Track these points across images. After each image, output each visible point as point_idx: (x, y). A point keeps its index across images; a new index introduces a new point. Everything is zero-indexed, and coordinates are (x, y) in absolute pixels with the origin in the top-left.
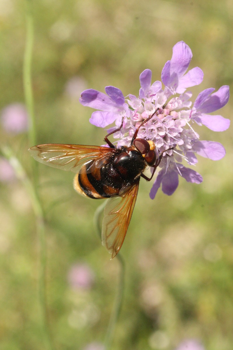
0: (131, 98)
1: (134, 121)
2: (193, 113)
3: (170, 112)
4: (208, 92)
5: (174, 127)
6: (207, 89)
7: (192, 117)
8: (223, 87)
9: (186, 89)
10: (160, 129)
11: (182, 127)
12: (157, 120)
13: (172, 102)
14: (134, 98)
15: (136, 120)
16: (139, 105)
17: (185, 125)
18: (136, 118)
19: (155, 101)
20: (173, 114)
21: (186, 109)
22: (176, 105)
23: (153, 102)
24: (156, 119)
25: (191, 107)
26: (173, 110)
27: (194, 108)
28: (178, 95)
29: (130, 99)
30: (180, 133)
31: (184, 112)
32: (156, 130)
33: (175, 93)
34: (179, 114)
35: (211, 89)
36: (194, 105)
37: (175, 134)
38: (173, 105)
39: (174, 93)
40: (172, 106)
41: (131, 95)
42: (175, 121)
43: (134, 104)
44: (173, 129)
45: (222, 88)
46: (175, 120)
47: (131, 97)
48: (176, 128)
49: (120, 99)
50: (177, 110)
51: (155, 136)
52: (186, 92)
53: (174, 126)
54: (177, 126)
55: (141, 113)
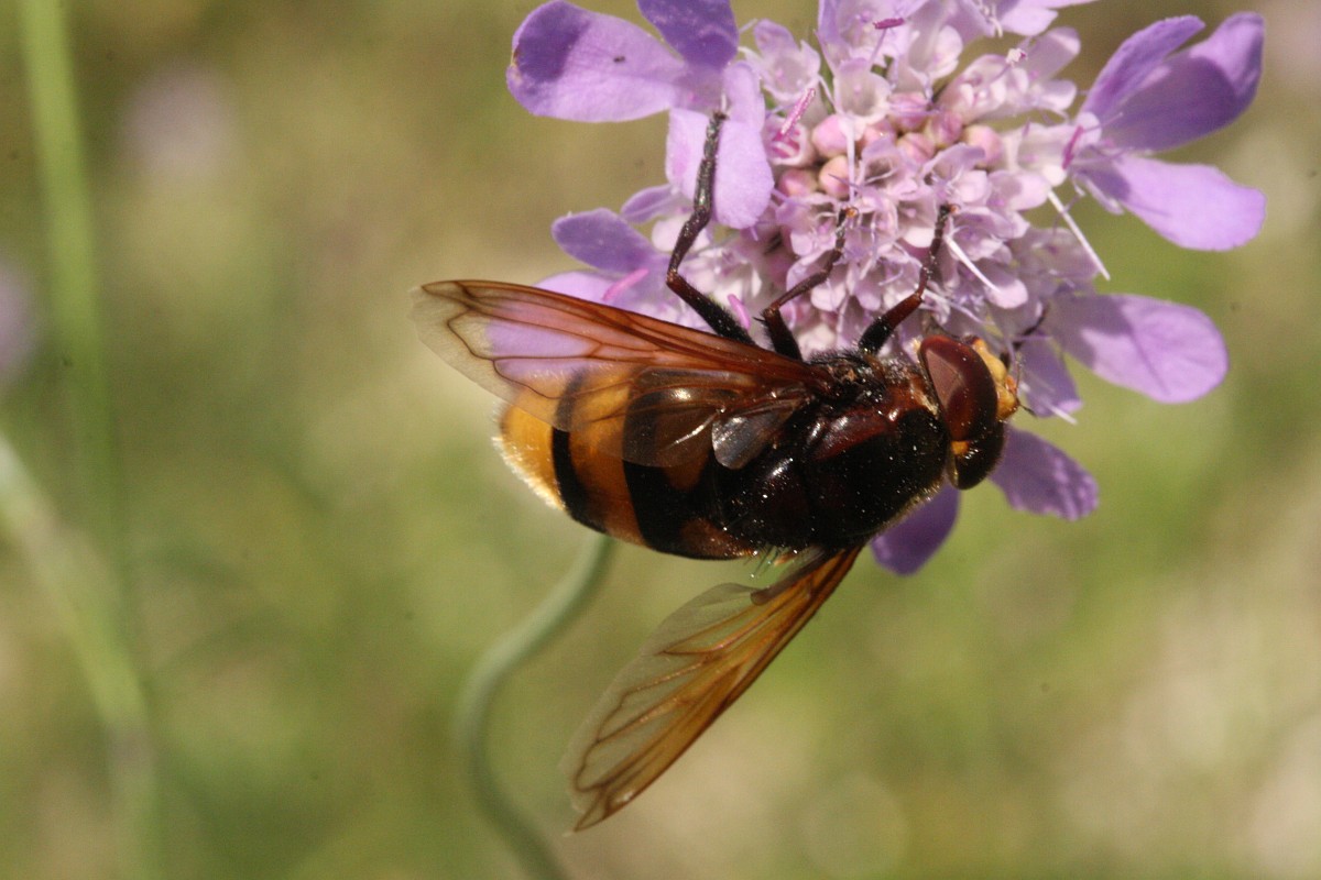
0: (763, 39)
1: (779, 161)
2: (1082, 143)
3: (964, 127)
4: (1167, 37)
5: (983, 211)
6: (1168, 20)
7: (1076, 162)
8: (1238, 22)
9: (1053, 15)
10: (911, 213)
11: (1023, 213)
12: (894, 165)
13: (973, 77)
14: (780, 40)
15: (785, 156)
16: (808, 79)
17: (1039, 200)
18: (789, 150)
19: (889, 60)
20: (979, 136)
21: (1049, 118)
22: (1000, 93)
23: (882, 64)
24: (890, 162)
25: (1073, 111)
26: (977, 121)
27: (1088, 119)
28: (1011, 39)
29: (759, 44)
30: (1009, 243)
31: (1039, 132)
32: (892, 221)
33: (997, 32)
34: (1011, 142)
35: (1183, 23)
36: (1089, 102)
37: (990, 247)
38: (983, 94)
39: (996, 26)
40: (976, 96)
41: (766, 23)
42: (994, 174)
43: (779, 73)
44: (979, 219)
45: (1231, 26)
46: (988, 170)
47: (767, 36)
48: (997, 218)
49: (713, 39)
50: (1001, 121)
51: (885, 249)
52: (1054, 25)
53: (985, 201)
54: (1001, 203)
55: (811, 125)
